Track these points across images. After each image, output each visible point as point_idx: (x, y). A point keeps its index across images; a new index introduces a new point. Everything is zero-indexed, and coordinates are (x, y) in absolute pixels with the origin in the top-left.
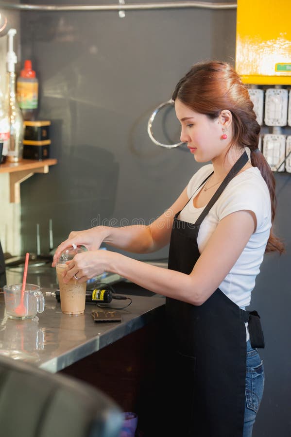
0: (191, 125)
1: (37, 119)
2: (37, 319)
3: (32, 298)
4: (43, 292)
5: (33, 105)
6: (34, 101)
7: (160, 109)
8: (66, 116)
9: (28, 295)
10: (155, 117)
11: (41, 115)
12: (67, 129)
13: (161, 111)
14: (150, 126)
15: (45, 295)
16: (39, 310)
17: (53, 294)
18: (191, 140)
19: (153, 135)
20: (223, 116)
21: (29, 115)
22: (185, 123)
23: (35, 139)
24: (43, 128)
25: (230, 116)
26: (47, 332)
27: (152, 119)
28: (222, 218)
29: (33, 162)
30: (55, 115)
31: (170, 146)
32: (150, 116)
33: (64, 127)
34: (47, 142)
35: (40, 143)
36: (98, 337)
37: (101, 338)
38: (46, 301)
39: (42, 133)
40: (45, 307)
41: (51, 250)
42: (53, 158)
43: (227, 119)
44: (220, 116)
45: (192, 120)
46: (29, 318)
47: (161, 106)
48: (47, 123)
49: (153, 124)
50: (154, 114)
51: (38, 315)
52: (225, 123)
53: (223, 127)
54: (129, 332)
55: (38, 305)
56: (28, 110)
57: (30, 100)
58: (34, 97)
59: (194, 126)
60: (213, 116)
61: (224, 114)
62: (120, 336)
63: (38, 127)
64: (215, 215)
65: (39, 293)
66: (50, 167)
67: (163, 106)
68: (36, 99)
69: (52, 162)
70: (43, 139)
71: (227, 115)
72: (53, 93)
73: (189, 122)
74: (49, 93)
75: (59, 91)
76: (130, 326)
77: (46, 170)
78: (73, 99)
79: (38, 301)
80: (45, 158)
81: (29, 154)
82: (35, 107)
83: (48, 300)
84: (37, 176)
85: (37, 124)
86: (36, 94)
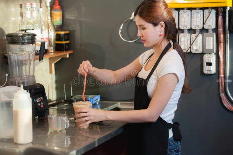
0: (144, 29)
1: (62, 30)
2: (65, 132)
3: (62, 121)
4: (68, 118)
5: (60, 23)
6: (60, 21)
7: (125, 23)
8: (77, 28)
9: (60, 120)
10: (123, 27)
11: (64, 28)
12: (78, 35)
13: (126, 23)
14: (120, 31)
15: (69, 120)
16: (66, 127)
17: (73, 119)
18: (143, 36)
19: (122, 36)
20: (160, 25)
21: (58, 28)
22: (141, 28)
23: (62, 41)
24: (65, 34)
25: (164, 25)
26: (71, 138)
27: (121, 28)
28: (160, 77)
29: (61, 52)
30: (71, 28)
31: (131, 42)
32: (120, 26)
33: (76, 34)
34: (68, 42)
35: (64, 42)
36: (97, 140)
37: (98, 140)
38: (70, 123)
39: (65, 37)
40: (69, 125)
41: (72, 97)
42: (71, 50)
43: (162, 26)
44: (159, 25)
45: (145, 26)
46: (61, 131)
47: (126, 21)
48: (68, 32)
49: (122, 30)
50: (122, 25)
51: (66, 129)
52: (161, 28)
53: (160, 30)
54: (113, 137)
55: (65, 124)
56: (57, 25)
57: (58, 20)
58: (60, 19)
59: (145, 29)
60: (155, 24)
61: (161, 23)
62: (108, 139)
63: (63, 34)
64: (156, 75)
65: (66, 118)
66: (70, 55)
67: (127, 21)
68: (61, 20)
69: (71, 52)
70: (65, 40)
71: (163, 24)
72: (70, 16)
73: (143, 27)
74: (68, 16)
75: (73, 15)
76: (113, 133)
77: (68, 56)
78: (80, 19)
79: (65, 122)
80: (67, 50)
81: (58, 48)
82: (61, 24)
83: (71, 122)
84: (63, 59)
85: (62, 33)
86: (61, 17)
